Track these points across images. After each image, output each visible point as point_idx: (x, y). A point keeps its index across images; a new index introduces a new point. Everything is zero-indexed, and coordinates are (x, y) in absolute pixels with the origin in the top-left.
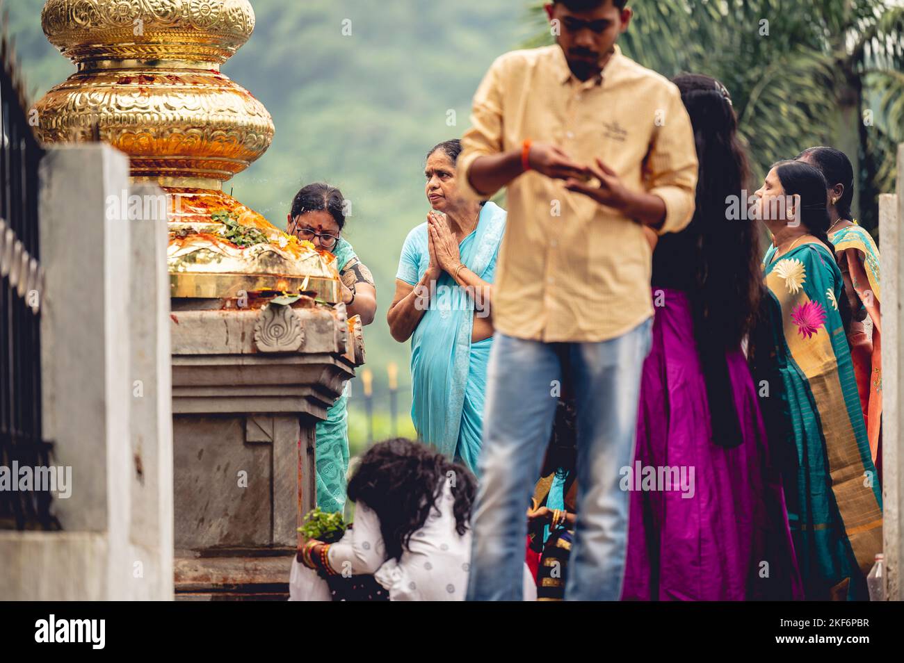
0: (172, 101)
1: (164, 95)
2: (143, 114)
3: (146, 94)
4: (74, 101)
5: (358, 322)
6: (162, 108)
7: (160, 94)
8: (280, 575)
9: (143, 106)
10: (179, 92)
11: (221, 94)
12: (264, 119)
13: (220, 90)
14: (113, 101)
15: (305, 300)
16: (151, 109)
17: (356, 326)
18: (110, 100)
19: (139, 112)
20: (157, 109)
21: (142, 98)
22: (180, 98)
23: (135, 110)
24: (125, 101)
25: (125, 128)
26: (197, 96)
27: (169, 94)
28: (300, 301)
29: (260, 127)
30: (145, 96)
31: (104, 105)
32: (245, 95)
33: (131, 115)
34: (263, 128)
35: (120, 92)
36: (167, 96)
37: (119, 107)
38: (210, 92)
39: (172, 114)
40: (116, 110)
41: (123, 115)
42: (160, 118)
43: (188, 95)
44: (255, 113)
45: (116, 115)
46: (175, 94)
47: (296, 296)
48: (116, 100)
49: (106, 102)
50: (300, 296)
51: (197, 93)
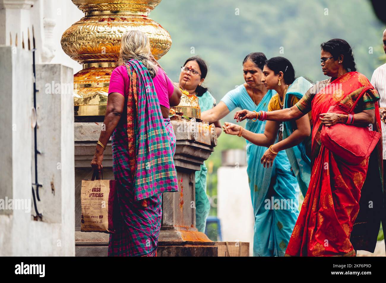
0: (121, 29)
1: (118, 26)
2: (108, 35)
3: (110, 26)
4: (80, 29)
5: (213, 127)
6: (117, 32)
7: (116, 26)
8: (164, 238)
9: (109, 31)
10: (125, 25)
11: (145, 26)
12: (165, 37)
13: (144, 24)
14: (96, 29)
15: (176, 116)
16: (112, 32)
17: (212, 129)
18: (94, 28)
19: (106, 34)
20: (115, 32)
21: (108, 28)
22: (125, 28)
23: (105, 33)
24: (101, 28)
25: (101, 41)
26: (133, 27)
27: (120, 26)
28: (174, 117)
29: (163, 40)
30: (109, 27)
31: (92, 31)
32: (156, 26)
33: (103, 35)
34: (164, 40)
35: (99, 25)
36: (119, 27)
37: (98, 32)
38: (140, 25)
39: (121, 35)
40: (97, 33)
41: (100, 35)
42: (116, 36)
43: (129, 26)
44: (161, 34)
45: (97, 35)
46: (123, 26)
47: (172, 115)
48: (97, 28)
49: (92, 30)
50: (174, 115)
51: (133, 25)
